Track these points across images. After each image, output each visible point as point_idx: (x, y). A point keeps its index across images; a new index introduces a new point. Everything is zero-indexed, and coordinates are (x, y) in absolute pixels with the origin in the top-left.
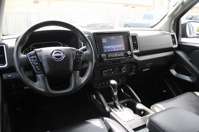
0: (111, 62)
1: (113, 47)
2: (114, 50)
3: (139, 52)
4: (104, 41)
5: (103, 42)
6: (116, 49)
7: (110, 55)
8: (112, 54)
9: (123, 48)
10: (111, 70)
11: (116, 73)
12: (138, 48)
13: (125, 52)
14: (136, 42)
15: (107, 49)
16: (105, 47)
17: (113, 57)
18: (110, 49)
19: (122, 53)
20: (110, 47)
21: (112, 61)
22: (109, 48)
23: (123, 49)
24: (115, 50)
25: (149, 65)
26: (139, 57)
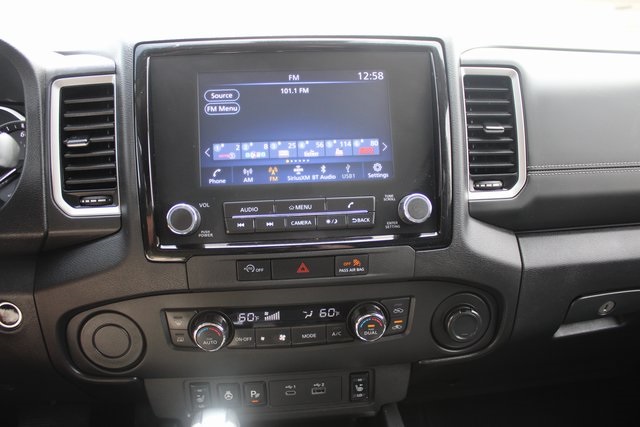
0: (250, 268)
1: (284, 153)
2: (290, 179)
3: (521, 204)
4: (220, 103)
5: (210, 109)
6: (311, 167)
7: (246, 215)
8: (264, 209)
9: (378, 167)
10: (276, 316)
11: (311, 343)
12: (515, 168)
13: (390, 198)
14: (500, 128)
15: (233, 169)
16: (217, 148)
17: (270, 231)
18: (260, 167)
19: (357, 205)
20: (262, 155)
21: (257, 263)
22: (252, 155)
23: (378, 172)
24: (299, 176)
25: (611, 305)
26: (525, 241)
